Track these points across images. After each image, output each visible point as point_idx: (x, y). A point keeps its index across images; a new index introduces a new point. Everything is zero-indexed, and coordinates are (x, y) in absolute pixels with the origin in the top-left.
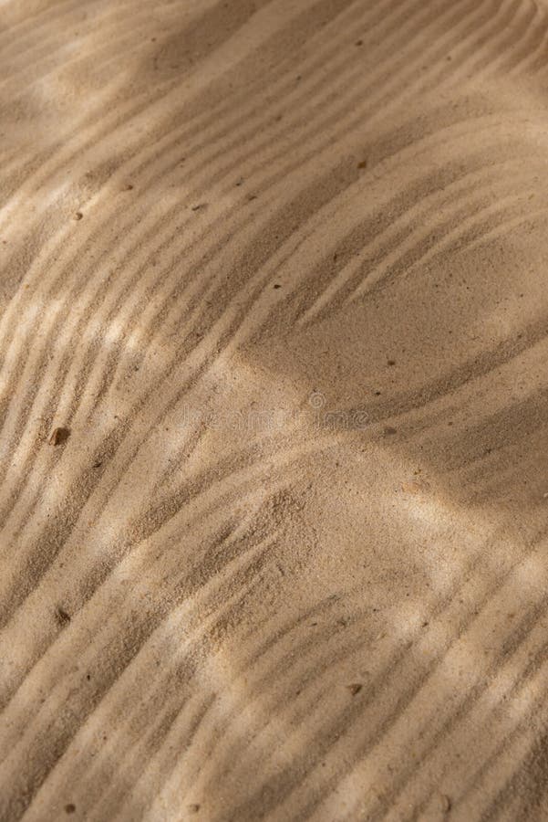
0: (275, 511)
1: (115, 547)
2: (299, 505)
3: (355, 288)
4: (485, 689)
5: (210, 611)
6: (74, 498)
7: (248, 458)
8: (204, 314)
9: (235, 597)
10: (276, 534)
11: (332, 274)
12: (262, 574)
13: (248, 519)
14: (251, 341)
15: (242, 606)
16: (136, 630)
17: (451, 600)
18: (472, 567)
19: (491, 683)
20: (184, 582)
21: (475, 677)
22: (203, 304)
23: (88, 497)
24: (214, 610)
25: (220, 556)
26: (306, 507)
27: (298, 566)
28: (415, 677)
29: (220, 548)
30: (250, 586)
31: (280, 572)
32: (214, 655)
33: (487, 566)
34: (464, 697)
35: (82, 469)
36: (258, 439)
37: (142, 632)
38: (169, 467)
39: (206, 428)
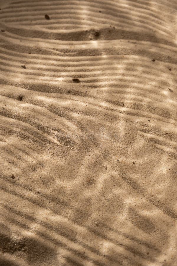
0: (68, 142)
1: (44, 103)
2: (73, 148)
3: (158, 144)
4: (20, 215)
5: (31, 133)
6: (56, 89)
7: (83, 129)
8: (131, 104)
9: (37, 139)
10: (61, 145)
11: (161, 135)
12: (46, 144)
13: (62, 134)
14: (127, 120)
15: (35, 141)
16: (20, 116)
17: (49, 199)
18: (62, 203)
19: (23, 217)
20: (37, 124)
21: (23, 211)
22: (135, 102)
23: (58, 93)
24: (31, 134)
25: (48, 131)
26: (73, 151)
27: (52, 154)
28: (21, 194)
29: (50, 130)
30: (41, 142)
31: (48, 149)
32: (19, 138)
33: (64, 208)
34: (16, 209)
35: (66, 88)
36: (90, 130)
37: (20, 118)
38: (73, 109)
39: (90, 115)
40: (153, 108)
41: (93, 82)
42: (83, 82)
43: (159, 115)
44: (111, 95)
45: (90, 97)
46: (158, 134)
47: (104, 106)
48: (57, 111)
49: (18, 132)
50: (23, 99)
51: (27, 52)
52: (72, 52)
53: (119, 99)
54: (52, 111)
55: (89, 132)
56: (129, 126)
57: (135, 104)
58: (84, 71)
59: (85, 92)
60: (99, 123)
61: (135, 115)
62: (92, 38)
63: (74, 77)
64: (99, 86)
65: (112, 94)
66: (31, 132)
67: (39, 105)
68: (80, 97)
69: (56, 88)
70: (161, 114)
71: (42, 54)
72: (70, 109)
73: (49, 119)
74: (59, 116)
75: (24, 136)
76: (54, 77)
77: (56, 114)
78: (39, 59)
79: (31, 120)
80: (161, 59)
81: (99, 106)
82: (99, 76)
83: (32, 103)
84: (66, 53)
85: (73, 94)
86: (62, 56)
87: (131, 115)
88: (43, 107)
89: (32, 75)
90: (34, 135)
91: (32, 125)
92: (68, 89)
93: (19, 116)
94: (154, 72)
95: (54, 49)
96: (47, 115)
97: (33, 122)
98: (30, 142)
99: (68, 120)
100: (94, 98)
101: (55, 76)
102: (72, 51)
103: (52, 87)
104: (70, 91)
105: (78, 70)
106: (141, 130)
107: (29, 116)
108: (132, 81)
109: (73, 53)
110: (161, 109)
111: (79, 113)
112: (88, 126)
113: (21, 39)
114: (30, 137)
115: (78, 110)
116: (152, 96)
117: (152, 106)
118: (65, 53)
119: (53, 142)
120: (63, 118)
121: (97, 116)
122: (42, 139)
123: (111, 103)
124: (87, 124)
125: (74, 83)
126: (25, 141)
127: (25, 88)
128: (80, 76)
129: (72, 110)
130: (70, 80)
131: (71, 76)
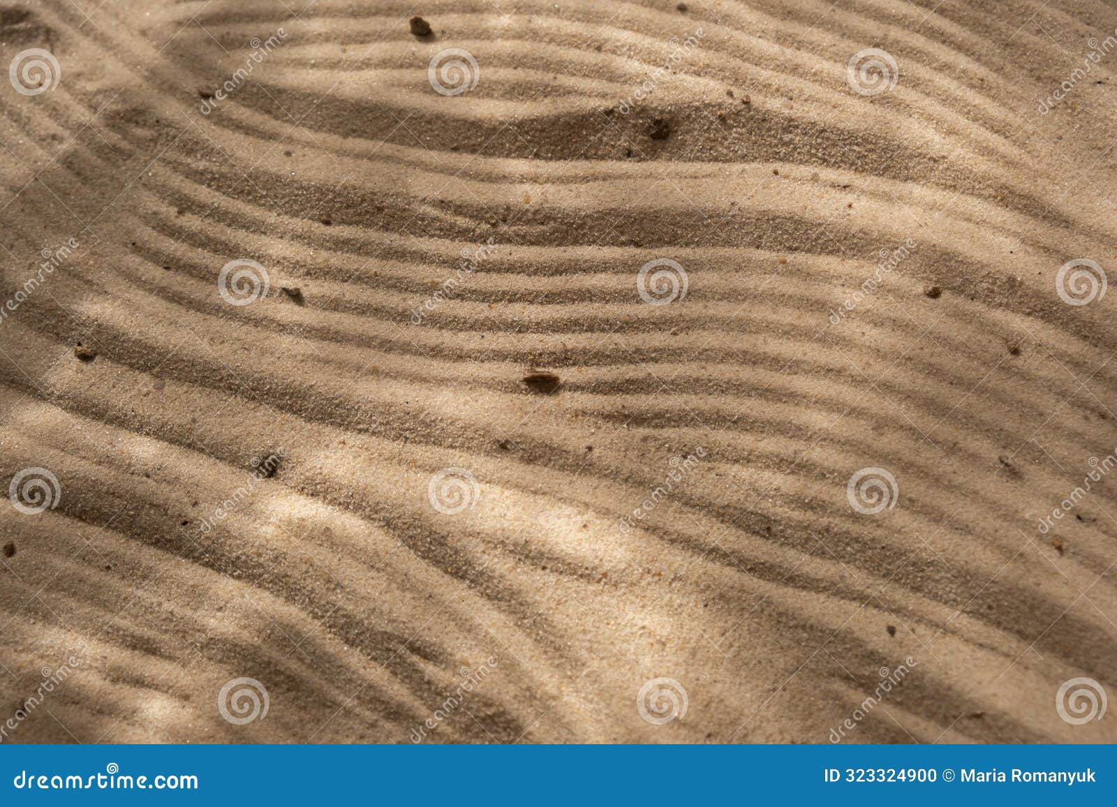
40: (914, 564)
41: (627, 391)
42: (577, 388)
43: (946, 603)
44: (709, 469)
45: (606, 476)
46: (934, 709)
47: (672, 530)
48: (439, 551)
49: (246, 653)
50: (279, 471)
51: (316, 212)
52: (528, 222)
53: (748, 495)
54: (414, 547)
55: (588, 676)
56: (789, 646)
57: (827, 530)
58: (581, 331)
59: (582, 451)
60: (640, 624)
61: (825, 589)
62: (635, 148)
63: (535, 363)
64: (653, 418)
65: (716, 464)
66: (309, 654)
67: (356, 510)
68: (555, 473)
69: (441, 420)
70: (952, 596)
71: (386, 228)
72: (502, 542)
73: (397, 593)
74: (447, 578)
75: (278, 673)
76: (433, 356)
77: (437, 563)
78: (368, 254)
79: (312, 591)
80: (971, 289)
81: (647, 530)
82: (656, 360)
83: (325, 498)
84: (504, 228)
85: (522, 459)
86: (483, 239)
87: (804, 588)
88: (373, 519)
89: (331, 340)
90: (323, 672)
91: (316, 616)
92: (501, 433)
93: (254, 567)
94: (933, 361)
95: (443, 204)
96: (389, 569)
97: (323, 602)
98: (305, 708)
99: (489, 597)
100: (626, 480)
101: (441, 351)
102: (530, 215)
103: (422, 417)
104: (507, 441)
105: (555, 321)
106: (847, 679)
107: (304, 567)
108: (816, 402)
109: (538, 229)
110: (954, 572)
111: (544, 568)
112: (587, 644)
113: (290, 140)
114: (302, 681)
115: (542, 554)
116: (912, 495)
117: (913, 551)
118: (494, 225)
119: (413, 717)
120: (470, 587)
121: (632, 584)
122: (359, 698)
123: (709, 512)
124: (584, 632)
125: (531, 397)
126: (281, 698)
127: (295, 413)
128: (565, 358)
129: (511, 551)
130: (514, 377)
131: (518, 357)
